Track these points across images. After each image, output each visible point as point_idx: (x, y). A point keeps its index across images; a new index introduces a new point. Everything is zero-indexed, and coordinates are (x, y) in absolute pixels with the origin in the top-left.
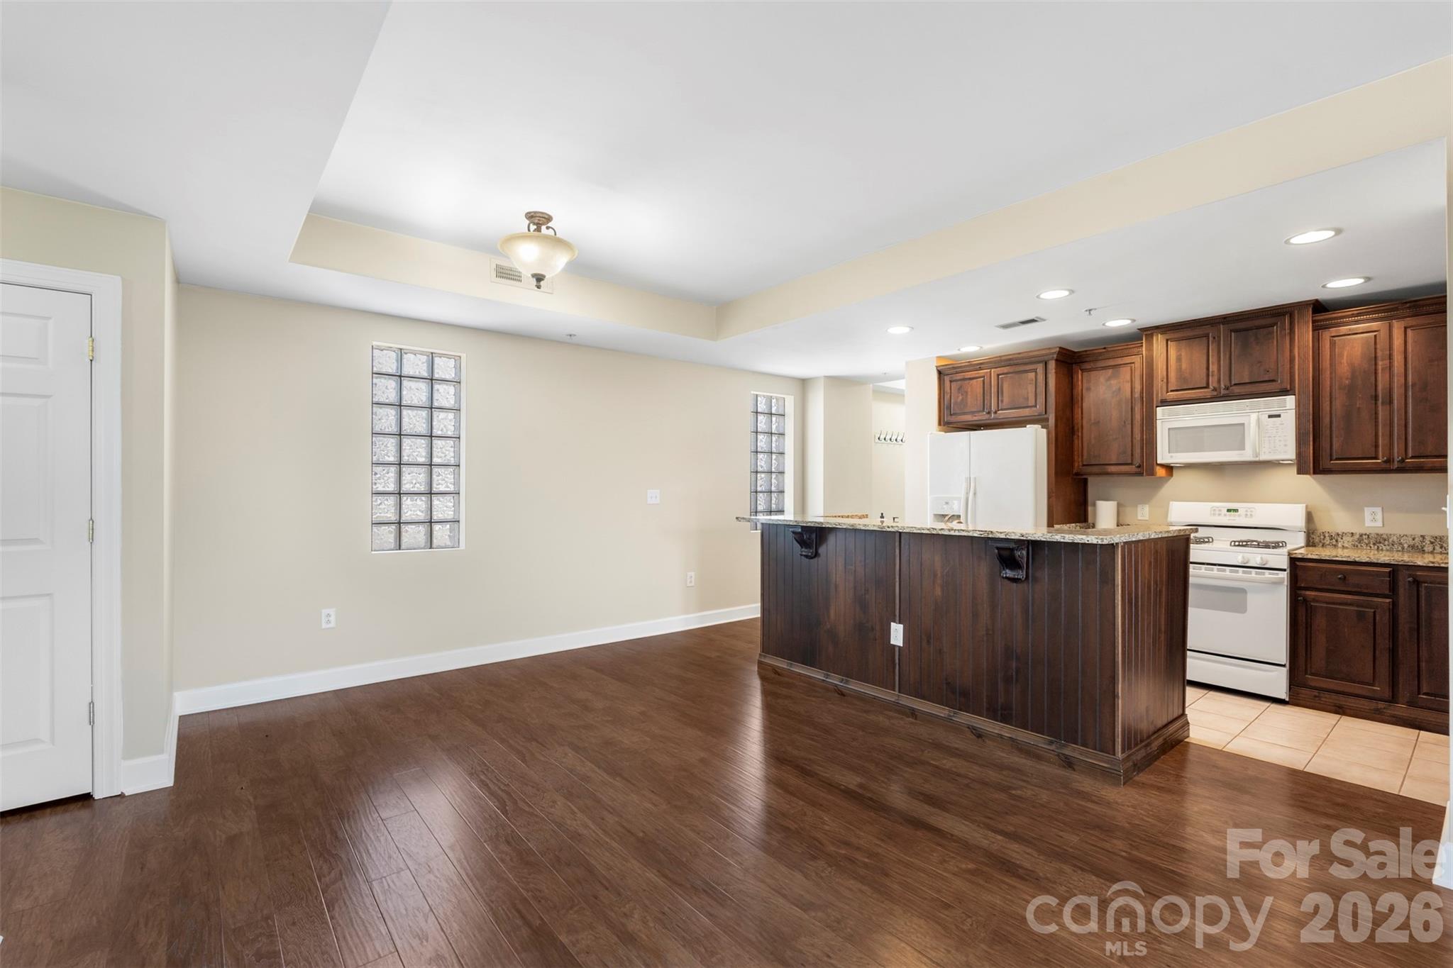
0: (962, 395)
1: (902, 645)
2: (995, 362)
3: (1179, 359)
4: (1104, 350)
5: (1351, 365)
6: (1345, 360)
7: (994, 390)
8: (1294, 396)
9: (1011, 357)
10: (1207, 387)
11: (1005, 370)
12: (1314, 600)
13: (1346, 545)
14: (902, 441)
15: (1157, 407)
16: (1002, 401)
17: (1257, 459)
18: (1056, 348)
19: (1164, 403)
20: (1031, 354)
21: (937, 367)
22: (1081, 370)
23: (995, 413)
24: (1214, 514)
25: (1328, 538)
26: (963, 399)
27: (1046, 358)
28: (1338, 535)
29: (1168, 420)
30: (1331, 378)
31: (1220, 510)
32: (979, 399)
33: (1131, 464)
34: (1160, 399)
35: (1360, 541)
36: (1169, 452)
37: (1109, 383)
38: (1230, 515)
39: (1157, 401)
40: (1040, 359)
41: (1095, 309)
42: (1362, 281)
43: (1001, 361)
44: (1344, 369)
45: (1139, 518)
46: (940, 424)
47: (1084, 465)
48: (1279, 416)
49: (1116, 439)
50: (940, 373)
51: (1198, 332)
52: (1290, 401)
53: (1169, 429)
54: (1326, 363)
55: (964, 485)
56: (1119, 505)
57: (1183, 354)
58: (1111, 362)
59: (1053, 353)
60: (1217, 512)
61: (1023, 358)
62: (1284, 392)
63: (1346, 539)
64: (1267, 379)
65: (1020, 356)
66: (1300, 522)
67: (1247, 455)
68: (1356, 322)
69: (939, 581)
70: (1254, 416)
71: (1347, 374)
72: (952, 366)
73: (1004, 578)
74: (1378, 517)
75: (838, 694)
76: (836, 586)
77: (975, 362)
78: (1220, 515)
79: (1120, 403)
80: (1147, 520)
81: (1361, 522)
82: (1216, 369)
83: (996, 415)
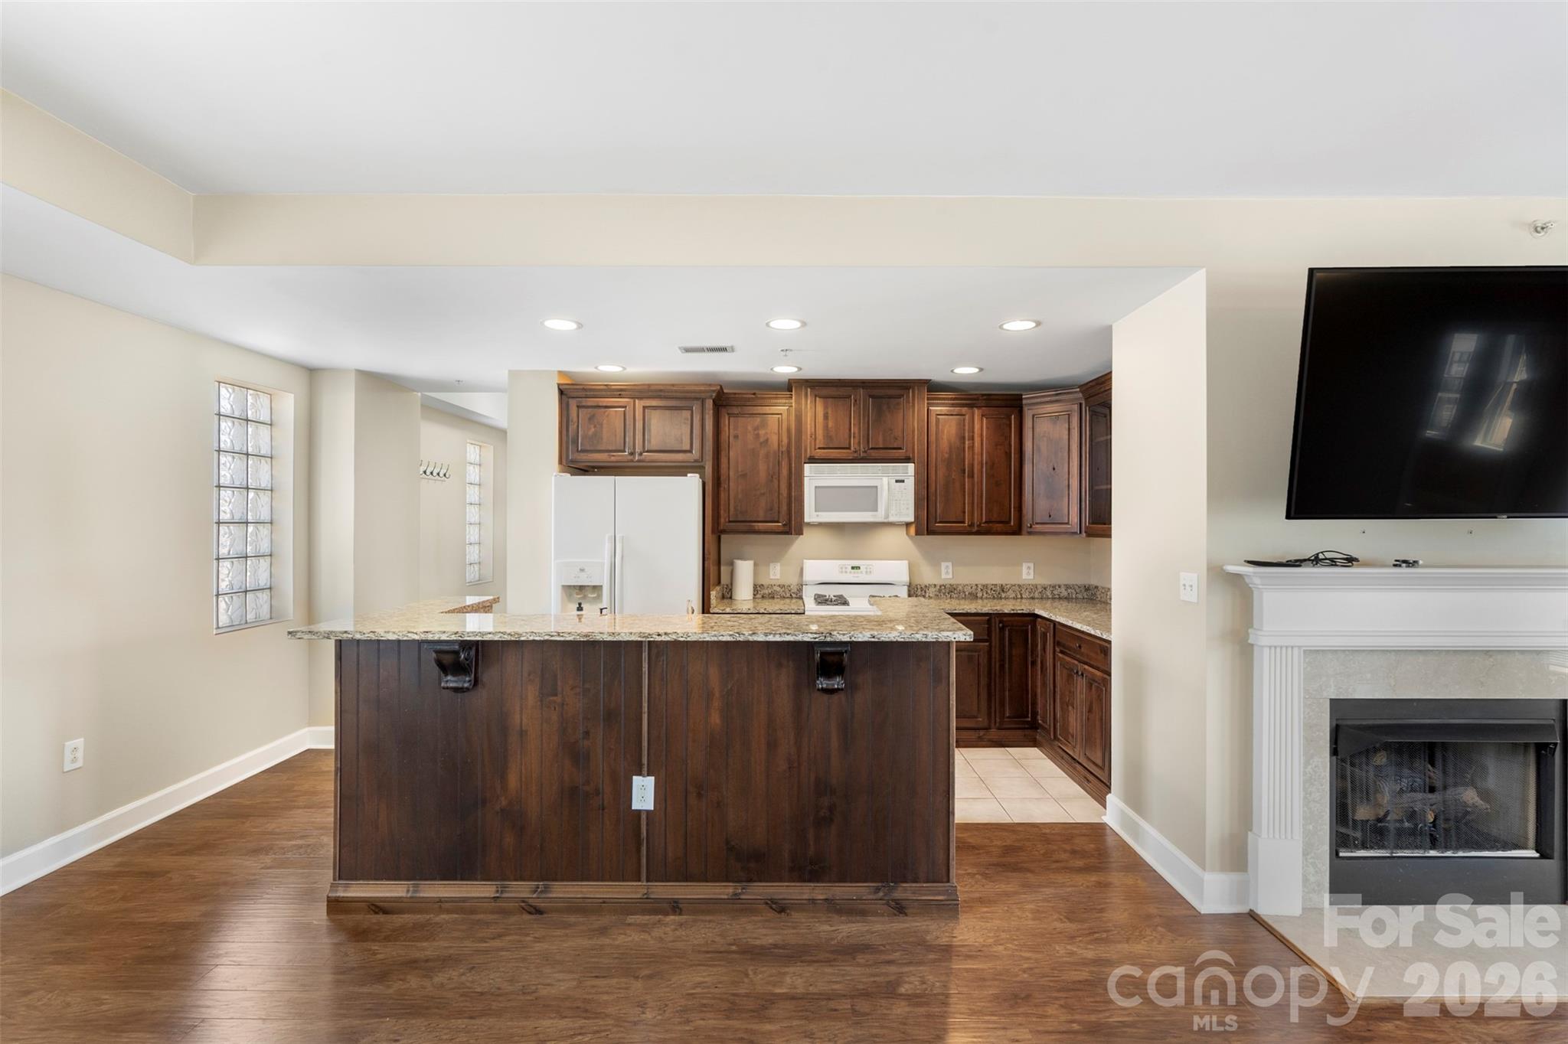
0: (595, 427)
1: (652, 808)
2: (640, 391)
3: (826, 417)
4: (753, 396)
5: (949, 442)
6: (945, 437)
7: (639, 425)
8: (913, 464)
9: (662, 388)
10: (849, 448)
11: (654, 403)
13: (931, 595)
14: (445, 475)
15: (805, 463)
16: (649, 441)
17: (886, 521)
18: (715, 385)
19: (812, 460)
20: (687, 388)
21: (559, 385)
22: (728, 414)
23: (641, 454)
24: (842, 572)
25: (919, 590)
26: (595, 434)
27: (703, 395)
28: (926, 586)
29: (816, 478)
30: (936, 451)
31: (846, 568)
32: (618, 434)
33: (778, 522)
34: (808, 456)
35: (940, 591)
36: (816, 511)
37: (756, 432)
38: (854, 573)
39: (805, 457)
40: (698, 395)
41: (791, 350)
42: (977, 370)
43: (649, 391)
44: (944, 444)
45: (771, 577)
46: (560, 462)
47: (730, 522)
48: (903, 481)
49: (764, 494)
50: (562, 393)
51: (842, 391)
52: (911, 467)
53: (816, 487)
54: (933, 438)
55: (607, 547)
56: (755, 565)
57: (830, 412)
58: (760, 410)
59: (714, 391)
60: (844, 570)
61: (676, 391)
62: (907, 460)
63: (932, 590)
64: (895, 446)
65: (673, 388)
66: (906, 579)
67: (879, 516)
68: (953, 405)
69: (716, 704)
70: (885, 480)
71: (947, 449)
72: (581, 387)
73: (818, 690)
74: (950, 571)
75: (530, 913)
76: (523, 733)
77: (613, 387)
78: (846, 572)
79: (767, 456)
80: (778, 579)
81: (940, 574)
82: (857, 432)
83: (641, 458)
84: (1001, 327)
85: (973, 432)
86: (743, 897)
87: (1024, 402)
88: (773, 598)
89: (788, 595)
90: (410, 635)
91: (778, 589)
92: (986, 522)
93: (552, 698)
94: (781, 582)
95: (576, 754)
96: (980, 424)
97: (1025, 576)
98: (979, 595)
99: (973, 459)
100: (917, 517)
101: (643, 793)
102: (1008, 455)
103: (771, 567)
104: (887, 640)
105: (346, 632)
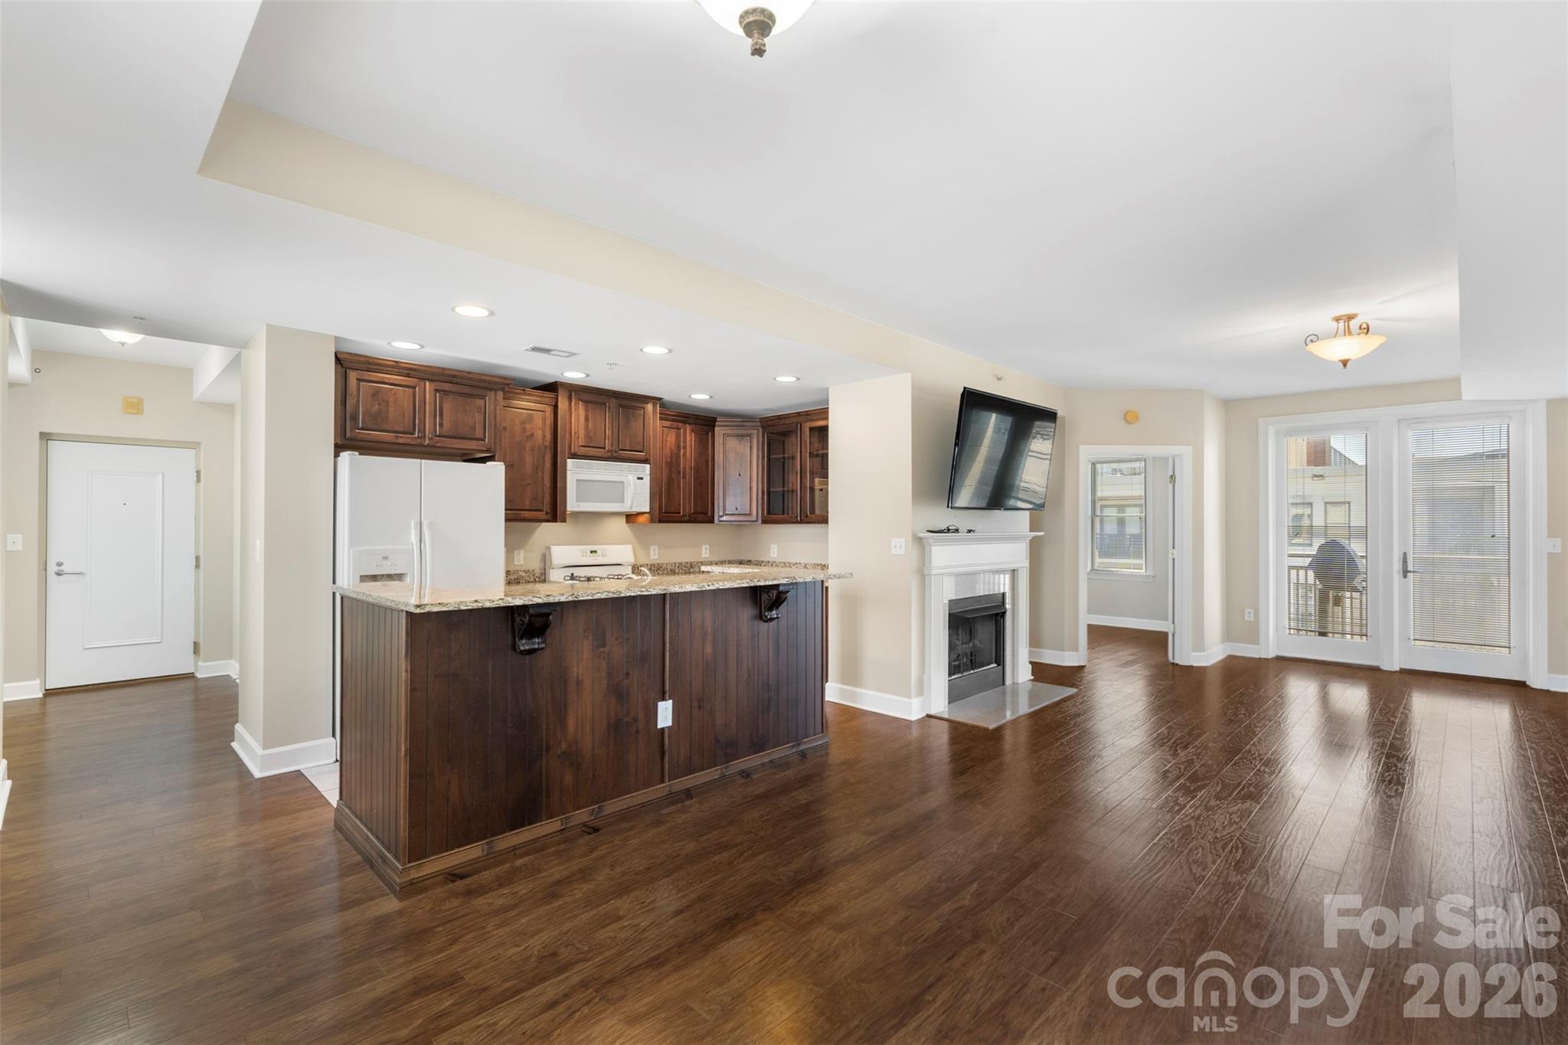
0: (379, 404)
2: (428, 373)
3: (587, 419)
4: (522, 392)
5: (671, 449)
6: (668, 445)
7: (429, 408)
8: (649, 465)
9: (457, 374)
10: (604, 448)
11: (446, 387)
15: (569, 458)
16: (440, 425)
17: (631, 510)
19: (574, 456)
20: (483, 378)
21: (335, 352)
23: (432, 438)
24: (583, 556)
25: (636, 569)
26: (380, 411)
27: (496, 387)
29: (576, 472)
30: (662, 456)
31: (586, 551)
32: (406, 415)
33: (541, 511)
34: (572, 452)
36: (577, 501)
37: (523, 426)
38: (593, 555)
39: (569, 452)
40: (490, 386)
41: (616, 365)
43: (443, 375)
44: (667, 451)
45: (516, 563)
46: (337, 438)
48: (642, 479)
49: (529, 484)
50: (338, 360)
51: (598, 398)
52: (647, 467)
53: (577, 480)
54: (661, 445)
55: (413, 533)
57: (588, 415)
58: (526, 406)
60: (585, 553)
61: (470, 379)
62: (645, 461)
64: (638, 449)
65: (469, 376)
66: (631, 558)
67: (626, 507)
68: (673, 420)
70: (630, 477)
71: (669, 455)
72: (365, 359)
74: (657, 553)
75: (589, 833)
76: (579, 682)
77: (403, 365)
78: (587, 556)
79: (532, 449)
80: (521, 565)
81: (649, 555)
82: (610, 434)
83: (432, 443)
85: (686, 443)
86: (727, 774)
87: (717, 423)
88: (519, 583)
89: (532, 579)
91: (523, 574)
92: (693, 513)
93: (602, 649)
94: (525, 568)
95: (618, 692)
96: (690, 437)
97: (704, 555)
98: (677, 571)
99: (686, 464)
100: (651, 508)
101: (665, 714)
102: (707, 461)
103: (515, 555)
105: (476, 601)
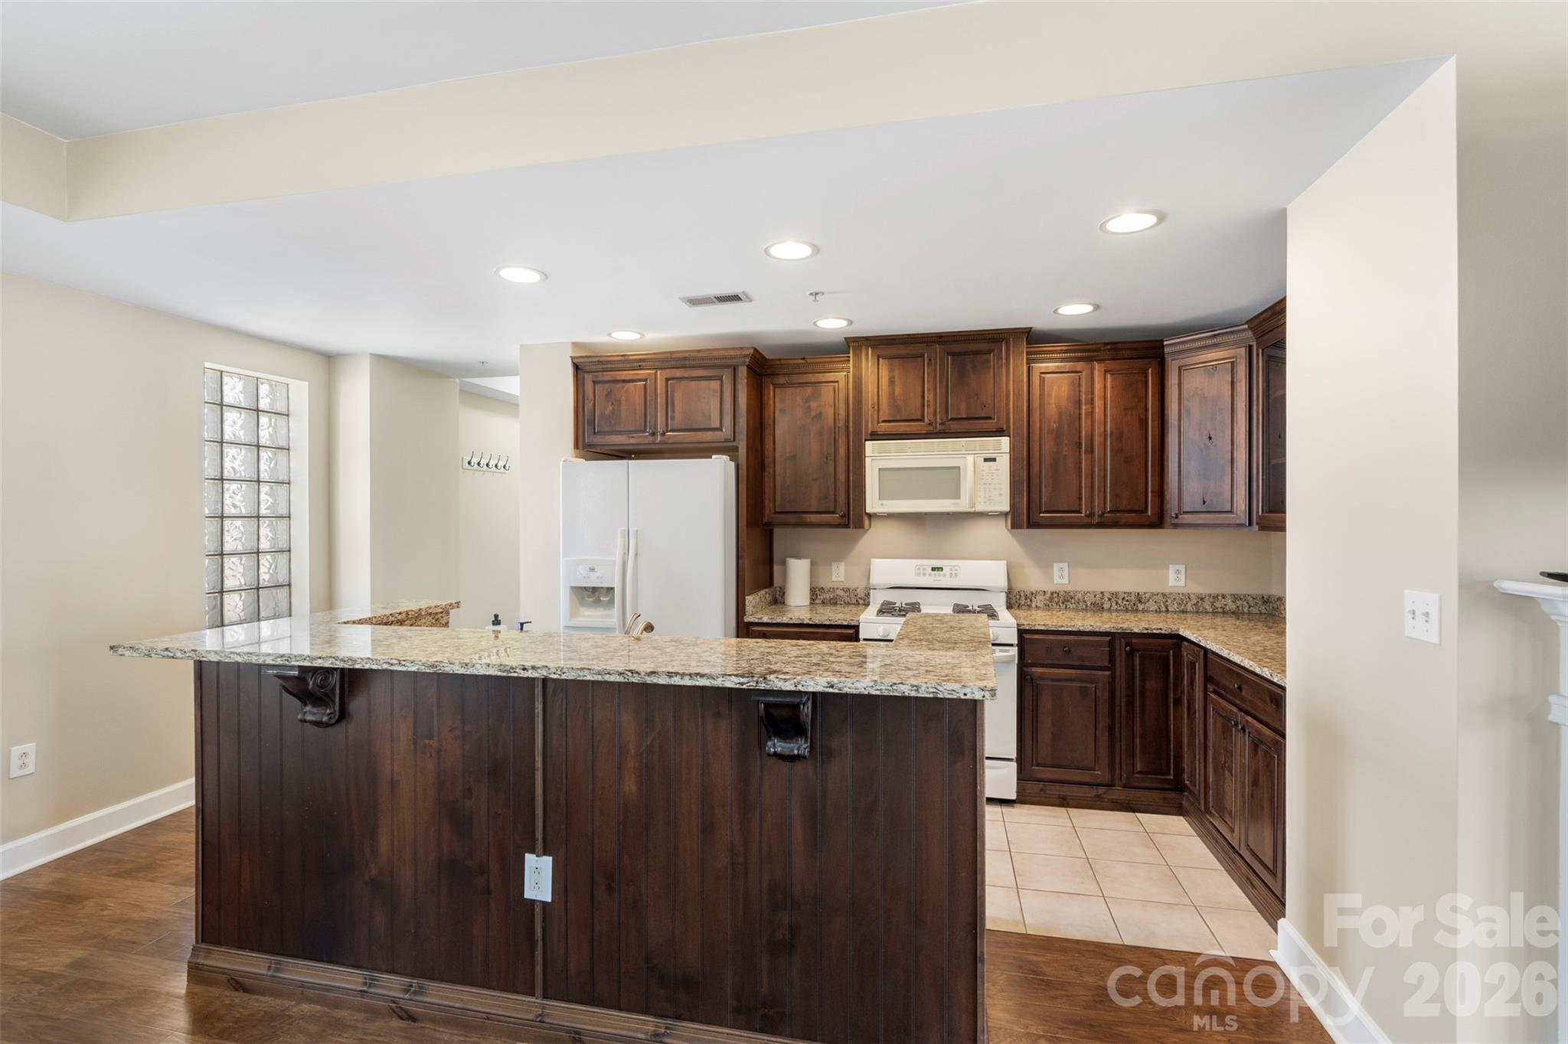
0: (613, 405)
1: (549, 900)
2: (662, 360)
3: (892, 382)
4: (802, 361)
5: (1058, 406)
6: (1052, 401)
7: (661, 400)
8: (1008, 438)
9: (687, 355)
10: (922, 420)
11: (678, 373)
12: (1041, 678)
13: (1039, 605)
14: (504, 467)
15: (866, 440)
16: (673, 418)
17: (972, 510)
18: (747, 348)
19: (875, 436)
20: (715, 354)
21: (572, 357)
22: (773, 385)
23: (663, 434)
24: (919, 574)
25: (1023, 598)
26: (613, 412)
27: (735, 362)
28: (1032, 593)
29: (878, 457)
30: (1040, 421)
31: (924, 569)
32: (638, 412)
33: (834, 512)
34: (870, 431)
35: (1051, 599)
36: (880, 499)
37: (807, 405)
38: (935, 575)
39: (866, 432)
40: (729, 362)
41: (823, 294)
42: (1090, 308)
43: (672, 359)
44: (1052, 411)
45: (834, 579)
46: (576, 446)
47: (776, 513)
48: (994, 460)
49: (817, 479)
50: (577, 367)
51: (914, 349)
52: (1005, 442)
53: (880, 469)
54: (1036, 403)
55: (620, 542)
56: (812, 563)
57: (896, 375)
58: (811, 378)
59: (746, 356)
60: (922, 571)
61: (703, 359)
62: (1000, 432)
63: (1040, 598)
64: (983, 415)
65: (700, 355)
66: (1003, 583)
67: (962, 505)
68: (1063, 360)
69: (631, 763)
70: (970, 459)
71: (1055, 417)
72: (597, 359)
73: (769, 755)
74: (1066, 573)
75: (402, 1018)
76: (393, 783)
77: (631, 358)
78: (924, 574)
79: (820, 433)
80: (842, 582)
81: (1052, 578)
82: (931, 398)
83: (664, 438)
84: (1102, 227)
85: (1093, 393)
87: (1166, 350)
88: (836, 604)
89: (854, 601)
90: (232, 656)
91: (841, 593)
92: (1110, 511)
93: (427, 742)
94: (846, 585)
96: (1102, 383)
97: (1172, 582)
98: (1107, 606)
99: (1093, 429)
100: (1013, 505)
101: (538, 877)
102: (1144, 422)
103: (833, 567)
104: (854, 691)
